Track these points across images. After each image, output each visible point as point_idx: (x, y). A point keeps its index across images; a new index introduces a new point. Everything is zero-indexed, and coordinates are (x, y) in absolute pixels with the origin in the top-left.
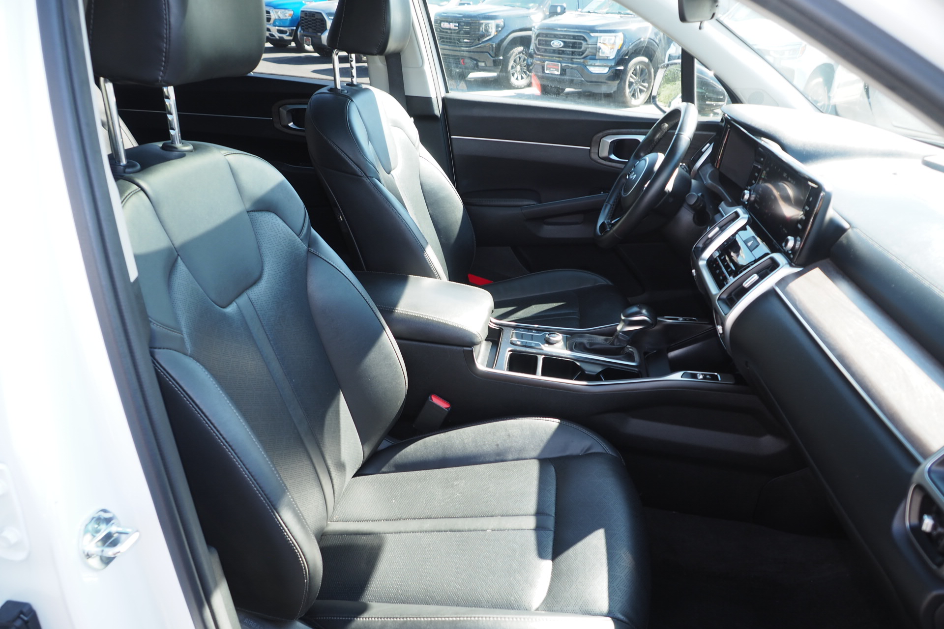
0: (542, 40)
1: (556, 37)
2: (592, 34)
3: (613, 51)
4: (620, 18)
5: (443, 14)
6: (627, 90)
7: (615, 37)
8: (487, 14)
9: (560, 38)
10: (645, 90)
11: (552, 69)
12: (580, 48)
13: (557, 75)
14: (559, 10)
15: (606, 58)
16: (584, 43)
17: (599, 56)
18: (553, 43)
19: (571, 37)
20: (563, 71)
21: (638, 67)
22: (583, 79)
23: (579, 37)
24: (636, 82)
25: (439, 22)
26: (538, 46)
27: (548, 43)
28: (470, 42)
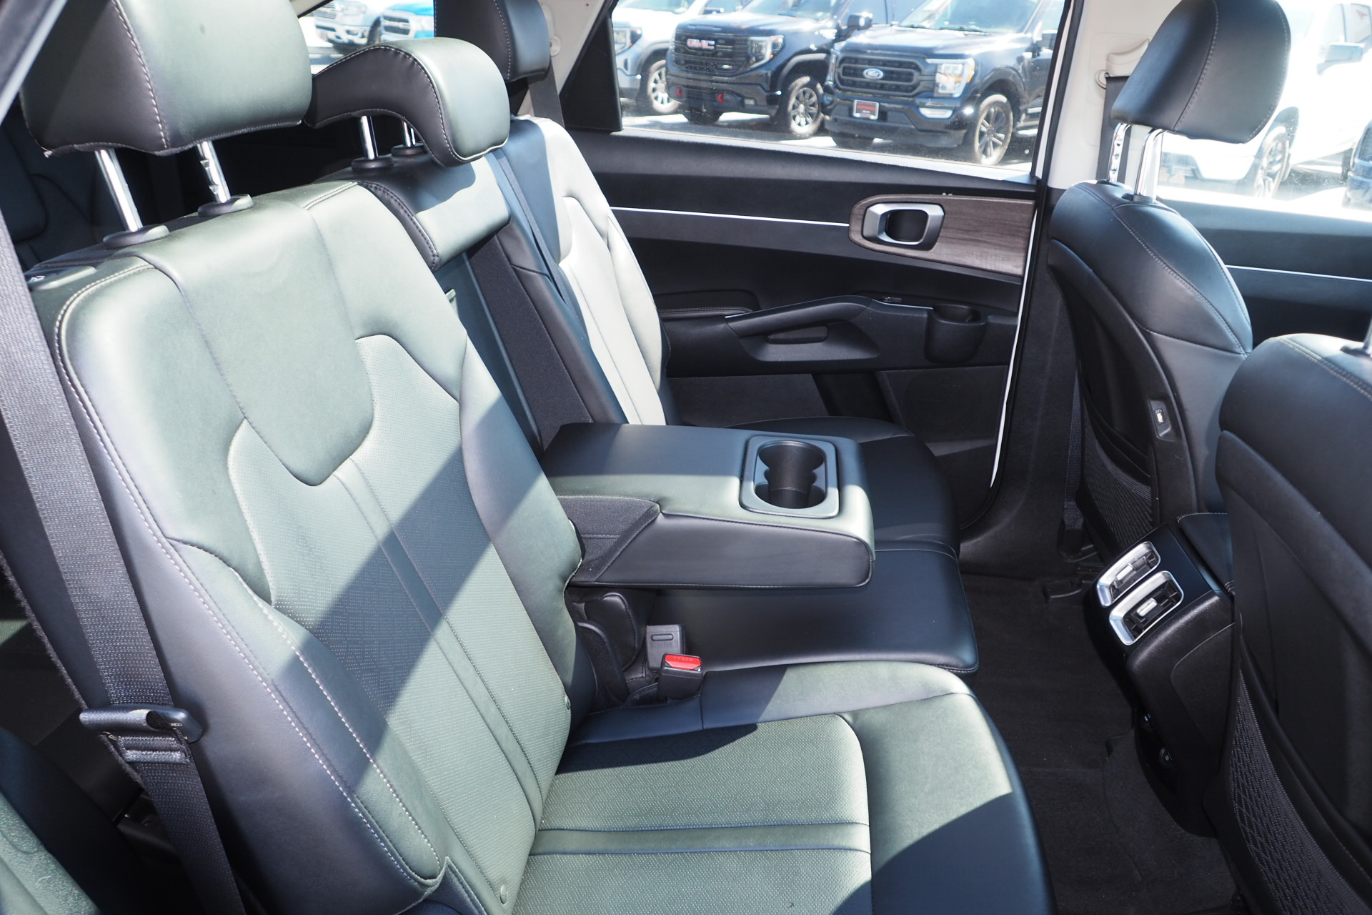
0: (850, 68)
1: (872, 63)
2: (929, 61)
3: (959, 86)
4: (963, 35)
5: (690, 27)
6: (977, 145)
7: (963, 64)
8: (756, 28)
9: (878, 65)
10: (1001, 143)
11: (864, 111)
12: (910, 80)
13: (873, 120)
14: (862, 22)
15: (949, 96)
16: (916, 74)
17: (938, 93)
18: (867, 74)
19: (897, 64)
20: (883, 115)
21: (993, 110)
22: (913, 127)
23: (910, 65)
24: (989, 131)
25: (683, 38)
26: (842, 77)
27: (859, 73)
28: (733, 69)
